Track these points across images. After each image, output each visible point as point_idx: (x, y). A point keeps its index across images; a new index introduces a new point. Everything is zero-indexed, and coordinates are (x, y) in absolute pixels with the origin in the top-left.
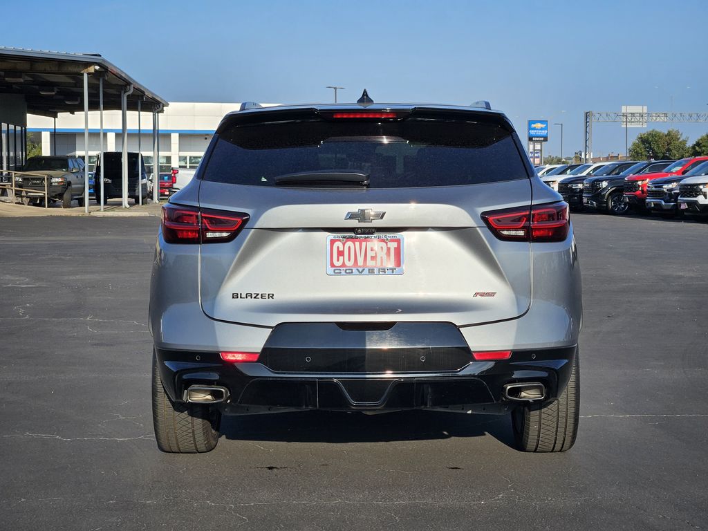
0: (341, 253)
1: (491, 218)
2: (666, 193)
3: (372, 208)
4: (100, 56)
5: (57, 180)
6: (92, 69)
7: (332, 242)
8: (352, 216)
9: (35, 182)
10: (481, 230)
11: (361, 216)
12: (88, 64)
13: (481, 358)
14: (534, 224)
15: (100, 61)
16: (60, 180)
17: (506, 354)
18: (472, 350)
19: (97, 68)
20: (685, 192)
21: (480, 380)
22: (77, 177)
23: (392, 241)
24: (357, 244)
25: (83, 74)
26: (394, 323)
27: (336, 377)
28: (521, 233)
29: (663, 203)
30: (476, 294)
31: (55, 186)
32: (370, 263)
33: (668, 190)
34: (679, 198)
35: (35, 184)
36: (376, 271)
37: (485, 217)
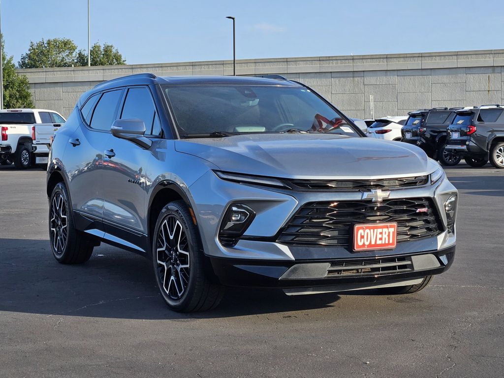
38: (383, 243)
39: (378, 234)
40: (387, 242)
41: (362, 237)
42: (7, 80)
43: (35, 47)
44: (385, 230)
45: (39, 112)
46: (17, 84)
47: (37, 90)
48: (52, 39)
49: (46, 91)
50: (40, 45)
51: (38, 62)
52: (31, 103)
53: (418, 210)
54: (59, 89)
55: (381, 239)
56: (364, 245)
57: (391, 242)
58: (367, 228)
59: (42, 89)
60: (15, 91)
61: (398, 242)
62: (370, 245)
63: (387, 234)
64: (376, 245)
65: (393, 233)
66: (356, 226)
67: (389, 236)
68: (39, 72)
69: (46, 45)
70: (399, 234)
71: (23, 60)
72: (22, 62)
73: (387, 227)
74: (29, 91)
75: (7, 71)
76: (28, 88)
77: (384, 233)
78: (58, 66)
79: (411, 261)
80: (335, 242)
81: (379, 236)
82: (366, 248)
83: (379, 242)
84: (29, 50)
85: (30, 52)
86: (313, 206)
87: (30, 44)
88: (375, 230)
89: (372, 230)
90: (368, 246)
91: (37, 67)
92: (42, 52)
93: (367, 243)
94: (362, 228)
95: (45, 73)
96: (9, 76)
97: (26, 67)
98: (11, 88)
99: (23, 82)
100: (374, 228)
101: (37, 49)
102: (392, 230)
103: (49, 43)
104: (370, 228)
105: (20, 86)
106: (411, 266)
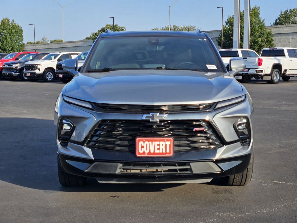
2: (14, 69)
20: (29, 68)
29: (13, 73)
33: (15, 67)
34: (24, 71)
38: (161, 152)
39: (156, 145)
40: (164, 151)
41: (142, 147)
42: (260, 33)
43: (283, 13)
44: (162, 143)
45: (287, 49)
46: (265, 34)
47: (277, 38)
48: (292, 9)
49: (282, 38)
50: (286, 12)
51: (284, 21)
52: (273, 45)
53: (195, 129)
54: (289, 37)
55: (159, 149)
56: (144, 153)
57: (168, 151)
58: (146, 140)
59: (280, 37)
60: (264, 38)
61: (175, 152)
62: (149, 153)
63: (164, 146)
64: (154, 153)
65: (170, 145)
66: (137, 139)
67: (166, 147)
68: (279, 27)
69: (289, 12)
70: (175, 146)
71: (276, 21)
72: (275, 22)
73: (164, 141)
74: (273, 38)
75: (260, 28)
76: (272, 36)
77: (161, 145)
78: (295, 24)
79: (190, 166)
80: (126, 149)
81: (157, 147)
82: (146, 155)
83: (157, 151)
84: (280, 15)
85: (280, 16)
86: (106, 123)
87: (280, 12)
88: (154, 143)
89: (150, 143)
90: (148, 154)
91: (283, 24)
92: (286, 16)
93: (147, 152)
94: (142, 140)
95: (282, 28)
96: (261, 30)
97: (277, 25)
98: (262, 36)
99: (269, 33)
100: (152, 141)
101: (284, 14)
102: (168, 143)
103: (290, 11)
104: (149, 141)
105: (267, 35)
106: (191, 170)
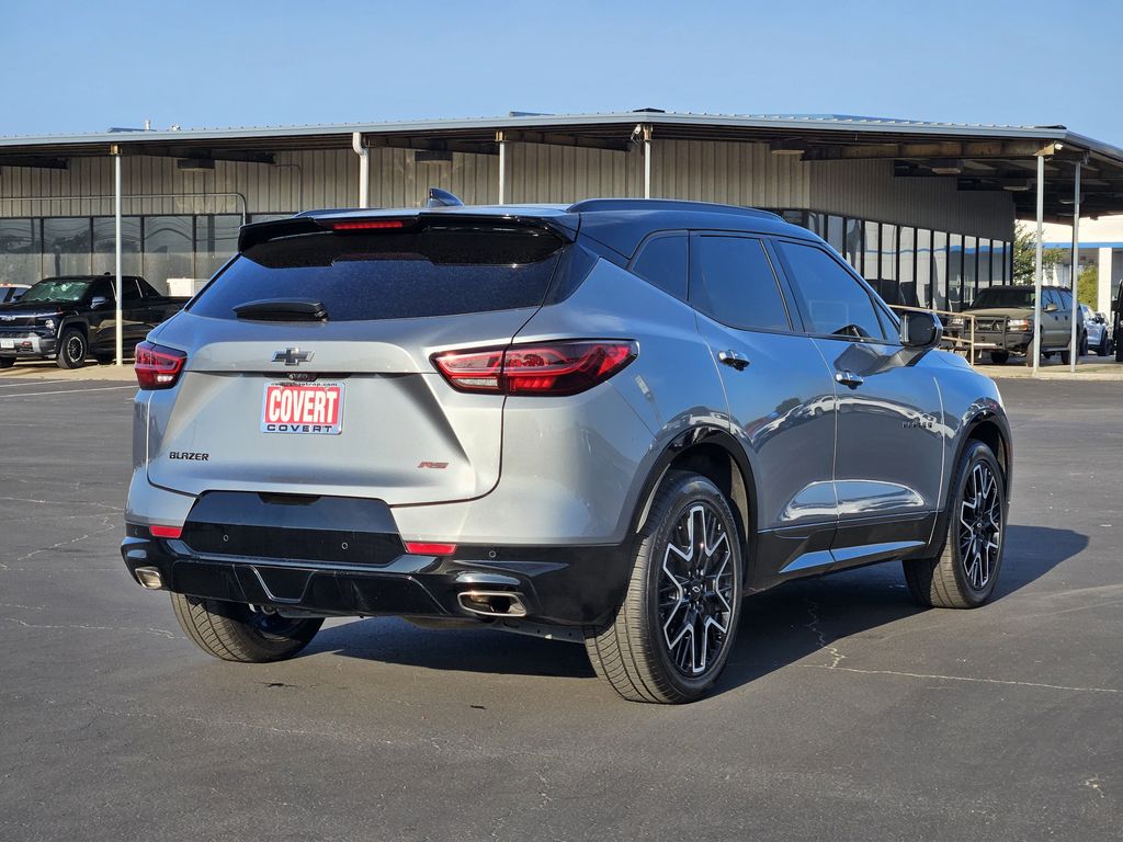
0: (278, 405)
1: (442, 360)
3: (297, 347)
4: (1065, 128)
5: (1017, 323)
6: (1050, 150)
7: (270, 390)
8: (279, 357)
9: (984, 326)
10: (429, 378)
11: (287, 357)
12: (1044, 142)
13: (414, 552)
14: (509, 371)
15: (1063, 137)
16: (1022, 323)
17: (450, 548)
18: (404, 538)
19: (1059, 147)
21: (414, 580)
22: (1057, 318)
23: (331, 390)
24: (296, 393)
25: (1036, 158)
26: (319, 496)
27: (255, 563)
28: (493, 383)
30: (422, 465)
31: (1014, 333)
32: (307, 418)
35: (984, 329)
36: (311, 429)
37: (434, 359)
